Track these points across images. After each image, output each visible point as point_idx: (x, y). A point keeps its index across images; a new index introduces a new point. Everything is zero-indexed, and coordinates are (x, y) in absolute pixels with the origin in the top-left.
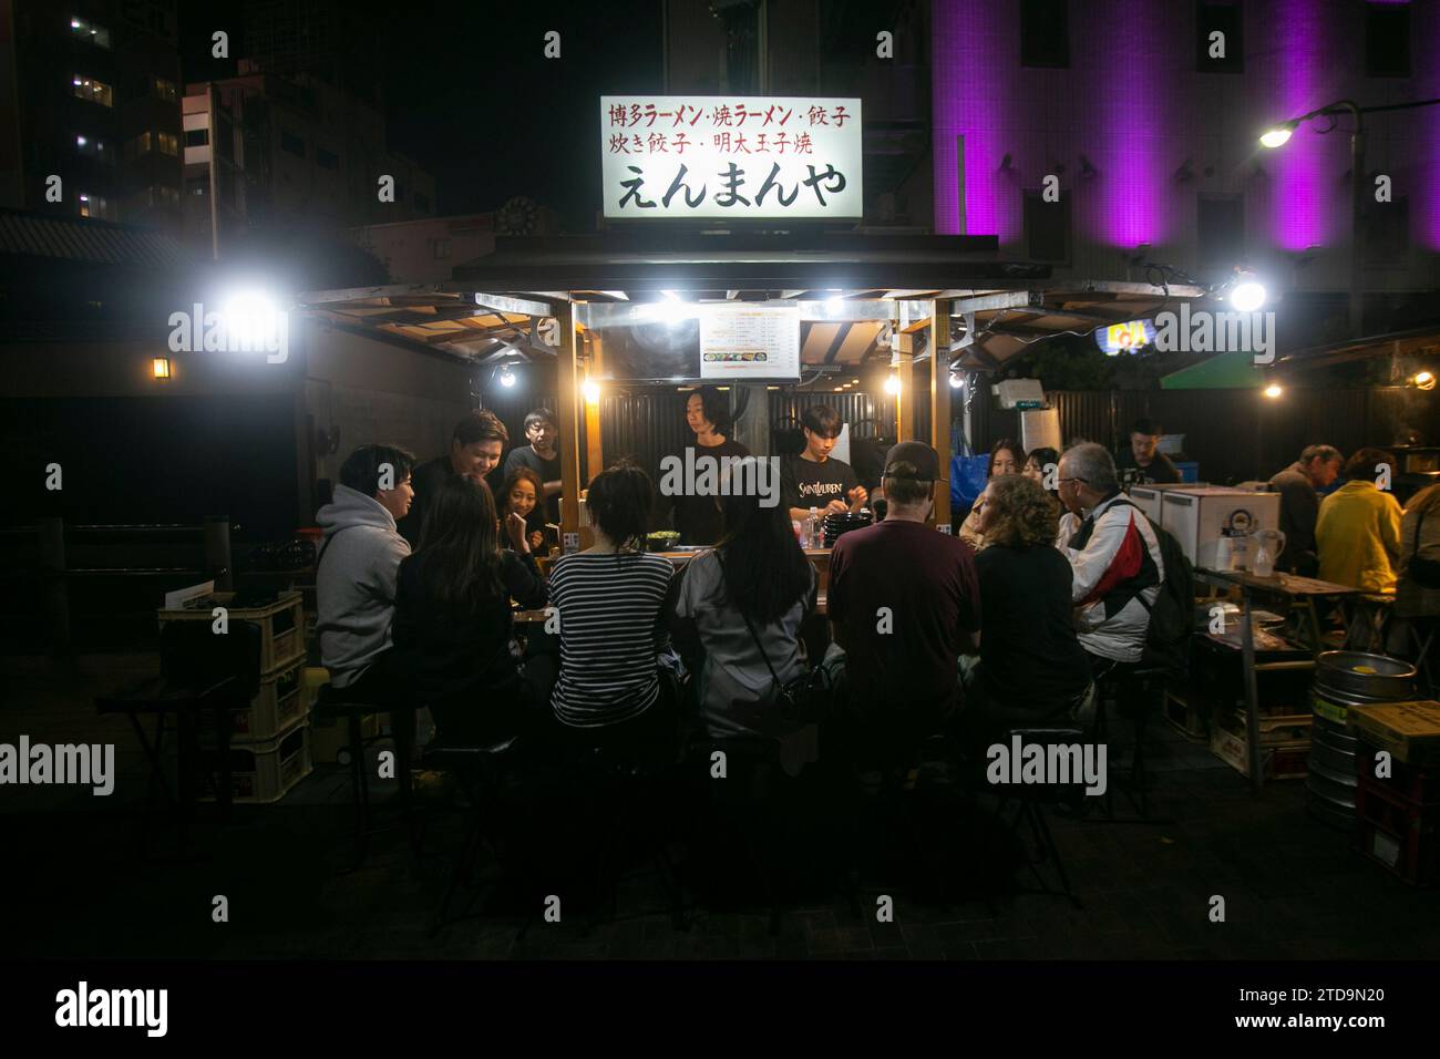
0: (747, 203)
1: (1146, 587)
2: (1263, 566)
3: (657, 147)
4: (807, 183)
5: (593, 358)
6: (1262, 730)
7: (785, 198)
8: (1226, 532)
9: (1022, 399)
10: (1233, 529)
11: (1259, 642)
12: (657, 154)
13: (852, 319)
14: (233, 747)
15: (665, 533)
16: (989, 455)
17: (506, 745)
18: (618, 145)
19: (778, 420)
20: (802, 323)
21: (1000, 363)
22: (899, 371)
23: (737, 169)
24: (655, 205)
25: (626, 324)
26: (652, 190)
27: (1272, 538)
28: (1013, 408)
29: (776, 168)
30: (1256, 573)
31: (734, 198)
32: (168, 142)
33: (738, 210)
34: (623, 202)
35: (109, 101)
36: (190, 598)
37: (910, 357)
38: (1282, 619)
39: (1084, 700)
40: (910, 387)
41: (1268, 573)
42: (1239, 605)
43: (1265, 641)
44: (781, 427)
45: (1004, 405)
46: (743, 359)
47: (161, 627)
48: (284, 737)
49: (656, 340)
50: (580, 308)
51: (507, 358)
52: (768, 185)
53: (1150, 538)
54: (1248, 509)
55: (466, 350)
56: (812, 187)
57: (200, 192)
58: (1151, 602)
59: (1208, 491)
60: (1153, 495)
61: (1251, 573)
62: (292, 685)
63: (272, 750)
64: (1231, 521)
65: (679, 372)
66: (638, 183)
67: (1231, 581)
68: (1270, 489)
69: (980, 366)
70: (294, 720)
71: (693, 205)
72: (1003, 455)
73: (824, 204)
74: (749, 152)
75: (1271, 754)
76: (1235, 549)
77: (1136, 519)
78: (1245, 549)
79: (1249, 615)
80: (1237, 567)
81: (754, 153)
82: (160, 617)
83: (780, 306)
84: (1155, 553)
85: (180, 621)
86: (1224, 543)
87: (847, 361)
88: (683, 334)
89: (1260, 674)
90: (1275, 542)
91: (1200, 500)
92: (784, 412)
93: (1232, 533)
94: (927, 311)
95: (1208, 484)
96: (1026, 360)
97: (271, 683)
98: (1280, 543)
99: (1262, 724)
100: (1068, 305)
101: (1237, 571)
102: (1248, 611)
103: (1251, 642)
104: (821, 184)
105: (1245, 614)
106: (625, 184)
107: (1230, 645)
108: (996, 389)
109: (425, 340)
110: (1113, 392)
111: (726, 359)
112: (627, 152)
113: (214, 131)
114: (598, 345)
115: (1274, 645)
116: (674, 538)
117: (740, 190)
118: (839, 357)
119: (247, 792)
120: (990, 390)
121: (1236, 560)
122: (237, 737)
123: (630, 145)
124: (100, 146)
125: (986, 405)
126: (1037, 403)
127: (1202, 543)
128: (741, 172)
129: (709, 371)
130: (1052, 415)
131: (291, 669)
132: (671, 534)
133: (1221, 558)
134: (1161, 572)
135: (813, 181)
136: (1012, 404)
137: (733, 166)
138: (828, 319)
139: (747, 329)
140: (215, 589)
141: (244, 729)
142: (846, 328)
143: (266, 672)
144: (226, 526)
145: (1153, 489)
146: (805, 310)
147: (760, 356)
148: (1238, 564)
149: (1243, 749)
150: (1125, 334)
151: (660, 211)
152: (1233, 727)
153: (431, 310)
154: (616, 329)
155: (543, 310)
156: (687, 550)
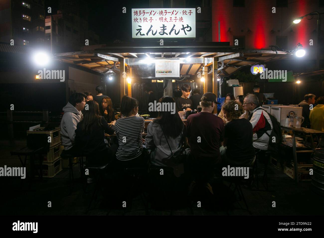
0: (167, 34)
1: (268, 130)
2: (298, 125)
3: (145, 21)
4: (182, 29)
5: (129, 73)
6: (298, 168)
7: (176, 33)
8: (288, 117)
9: (234, 84)
10: (290, 116)
11: (297, 145)
12: (145, 23)
13: (193, 63)
14: (43, 164)
15: (146, 115)
16: (225, 98)
17: (104, 167)
18: (136, 20)
19: (175, 89)
20: (180, 64)
21: (229, 75)
22: (204, 76)
23: (165, 26)
24: (145, 35)
25: (137, 64)
26: (144, 31)
27: (301, 118)
28: (232, 86)
29: (174, 26)
30: (296, 127)
31: (164, 33)
32: (42, 29)
33: (165, 36)
34: (137, 34)
35: (30, 20)
36: (35, 128)
37: (207, 72)
38: (302, 139)
39: (253, 160)
40: (207, 80)
41: (300, 127)
42: (292, 135)
43: (299, 145)
44: (175, 90)
45: (229, 86)
46: (166, 73)
47: (27, 135)
48: (55, 162)
49: (145, 68)
50: (126, 60)
51: (110, 73)
52: (172, 30)
53: (268, 117)
54: (294, 111)
55: (100, 71)
56: (183, 30)
57: (48, 39)
58: (270, 134)
59: (283, 106)
60: (268, 107)
61: (295, 127)
62: (58, 149)
63: (52, 165)
64: (289, 114)
65: (150, 76)
66: (140, 29)
67: (290, 129)
68: (299, 106)
69: (224, 76)
70: (58, 158)
71: (154, 35)
72: (228, 98)
73: (186, 34)
74: (168, 22)
75: (301, 174)
76: (290, 121)
77: (263, 113)
78: (293, 121)
79: (295, 138)
80: (291, 126)
81: (169, 22)
82: (27, 133)
83: (175, 59)
84: (270, 122)
85: (32, 134)
86: (287, 120)
87: (192, 74)
88: (151, 66)
89: (297, 153)
90: (301, 119)
91: (281, 109)
92: (176, 87)
93: (289, 117)
94: (212, 60)
95: (282, 105)
96: (234, 75)
97: (52, 149)
98: (302, 120)
99: (298, 166)
100: (248, 58)
101: (291, 127)
102: (294, 137)
103: (295, 145)
104: (185, 29)
105: (293, 138)
106: (137, 30)
107: (289, 145)
108: (227, 82)
109: (90, 68)
110: (256, 82)
111: (162, 73)
112: (138, 22)
113: (52, 26)
114: (131, 69)
115: (301, 146)
116: (148, 116)
117: (165, 31)
118: (189, 73)
119: (46, 175)
120: (226, 82)
121: (290, 124)
122: (44, 161)
123: (139, 20)
124: (28, 30)
125: (225, 86)
126: (238, 85)
127: (281, 119)
128: (166, 27)
129: (157, 75)
130: (241, 88)
131: (58, 146)
132: (148, 115)
133: (287, 123)
134: (272, 126)
135: (183, 29)
136: (231, 85)
137: (164, 25)
138: (187, 63)
139: (167, 65)
140: (41, 126)
141: (46, 160)
142: (192, 65)
143: (51, 146)
144: (47, 112)
145: (268, 106)
146: (181, 60)
147: (170, 72)
148: (291, 125)
149: (293, 173)
150: (258, 70)
151: (146, 36)
152: (290, 166)
153: (90, 60)
154: (135, 66)
155: (117, 60)
156: (151, 119)
